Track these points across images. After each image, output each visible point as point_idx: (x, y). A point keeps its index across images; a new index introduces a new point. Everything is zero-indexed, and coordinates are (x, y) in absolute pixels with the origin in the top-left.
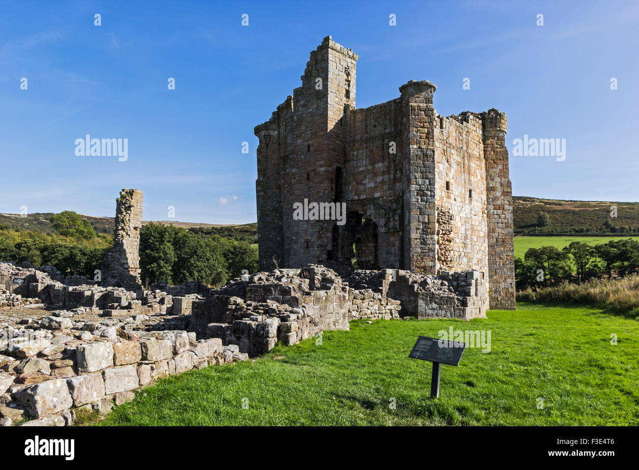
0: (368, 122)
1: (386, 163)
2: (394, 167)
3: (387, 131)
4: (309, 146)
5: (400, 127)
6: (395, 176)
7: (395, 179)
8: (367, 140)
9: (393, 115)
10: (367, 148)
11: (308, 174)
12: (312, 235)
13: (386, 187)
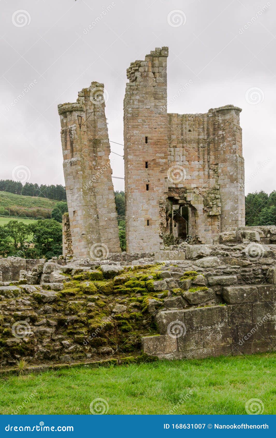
0: (184, 126)
1: (201, 162)
2: (209, 166)
3: (201, 137)
4: (146, 138)
5: (212, 136)
6: (209, 173)
7: (209, 176)
8: (183, 141)
9: (205, 126)
10: (183, 147)
11: (146, 163)
12: (153, 214)
13: (202, 181)
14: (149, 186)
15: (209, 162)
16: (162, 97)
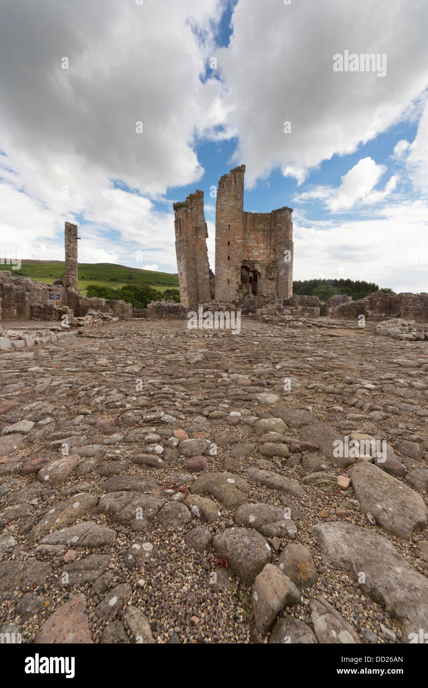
0: (255, 221)
1: (266, 244)
2: (270, 247)
3: (266, 228)
4: (229, 226)
5: (273, 228)
6: (270, 251)
7: (270, 253)
8: (254, 230)
9: (269, 221)
10: (254, 234)
11: (229, 242)
12: (232, 276)
13: (265, 256)
14: (230, 257)
15: (270, 244)
16: (241, 198)
